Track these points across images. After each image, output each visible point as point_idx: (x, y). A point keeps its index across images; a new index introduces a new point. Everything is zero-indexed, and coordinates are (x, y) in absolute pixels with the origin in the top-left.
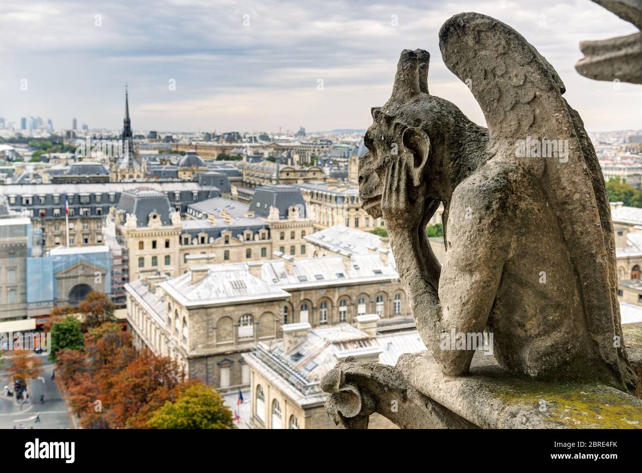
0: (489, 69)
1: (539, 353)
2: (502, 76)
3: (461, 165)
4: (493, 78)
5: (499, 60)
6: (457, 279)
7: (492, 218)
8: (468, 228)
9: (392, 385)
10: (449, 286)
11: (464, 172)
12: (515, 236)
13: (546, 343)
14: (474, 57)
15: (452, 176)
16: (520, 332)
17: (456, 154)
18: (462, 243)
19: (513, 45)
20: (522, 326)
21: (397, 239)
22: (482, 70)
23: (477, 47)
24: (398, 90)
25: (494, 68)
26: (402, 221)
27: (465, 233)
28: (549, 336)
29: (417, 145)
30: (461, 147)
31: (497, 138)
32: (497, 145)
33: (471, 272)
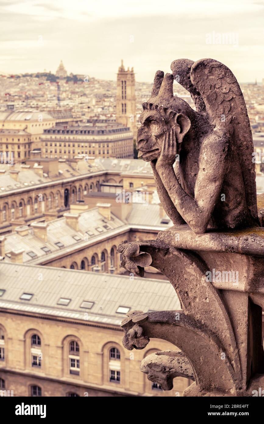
0: (213, 85)
1: (234, 217)
2: (219, 88)
3: (198, 131)
4: (214, 89)
5: (218, 81)
6: (208, 186)
7: (225, 155)
8: (215, 161)
9: (162, 247)
10: (203, 189)
11: (200, 134)
12: (230, 163)
13: (237, 212)
14: (206, 79)
15: (193, 137)
16: (226, 208)
17: (195, 126)
18: (212, 168)
19: (227, 75)
21: (165, 171)
22: (209, 85)
23: (209, 74)
24: (165, 94)
25: (216, 84)
27: (214, 163)
28: (238, 208)
29: (181, 122)
30: (196, 122)
31: (214, 118)
32: (215, 121)
33: (215, 181)
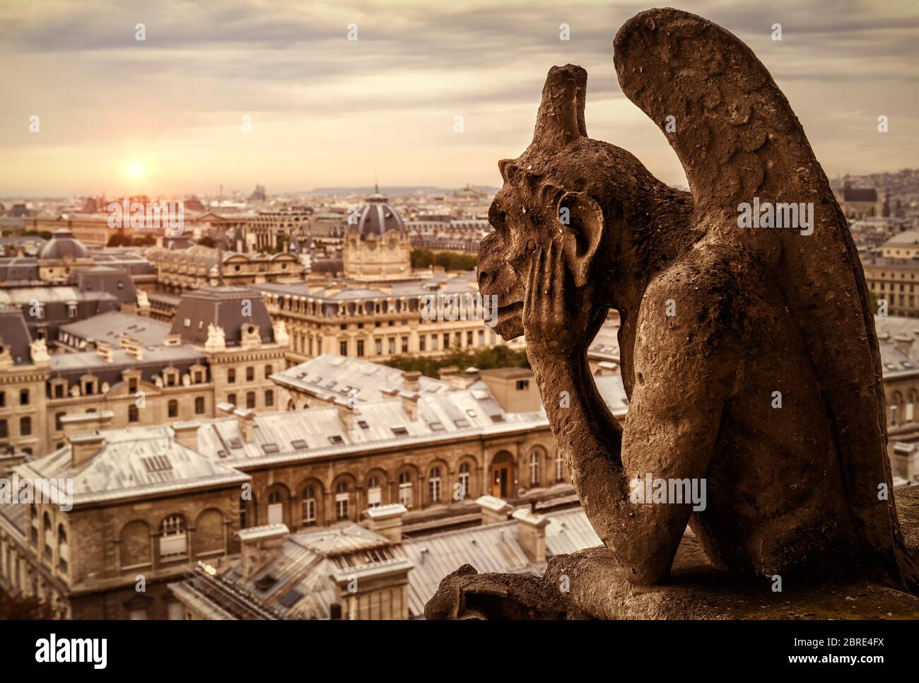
0: (694, 98)
1: (777, 542)
2: (715, 109)
3: (650, 250)
4: (699, 113)
5: (710, 85)
6: (653, 433)
7: (708, 334)
8: (671, 352)
10: (640, 443)
11: (655, 262)
12: (742, 361)
13: (789, 525)
14: (670, 80)
15: (635, 270)
16: (748, 510)
17: (641, 233)
18: (661, 375)
19: (733, 61)
20: (751, 500)
21: (547, 372)
22: (682, 100)
23: (675, 64)
25: (703, 96)
26: (556, 343)
27: (666, 359)
28: (793, 515)
29: (581, 220)
30: (648, 222)
31: (707, 209)
32: (708, 218)
33: (676, 421)
